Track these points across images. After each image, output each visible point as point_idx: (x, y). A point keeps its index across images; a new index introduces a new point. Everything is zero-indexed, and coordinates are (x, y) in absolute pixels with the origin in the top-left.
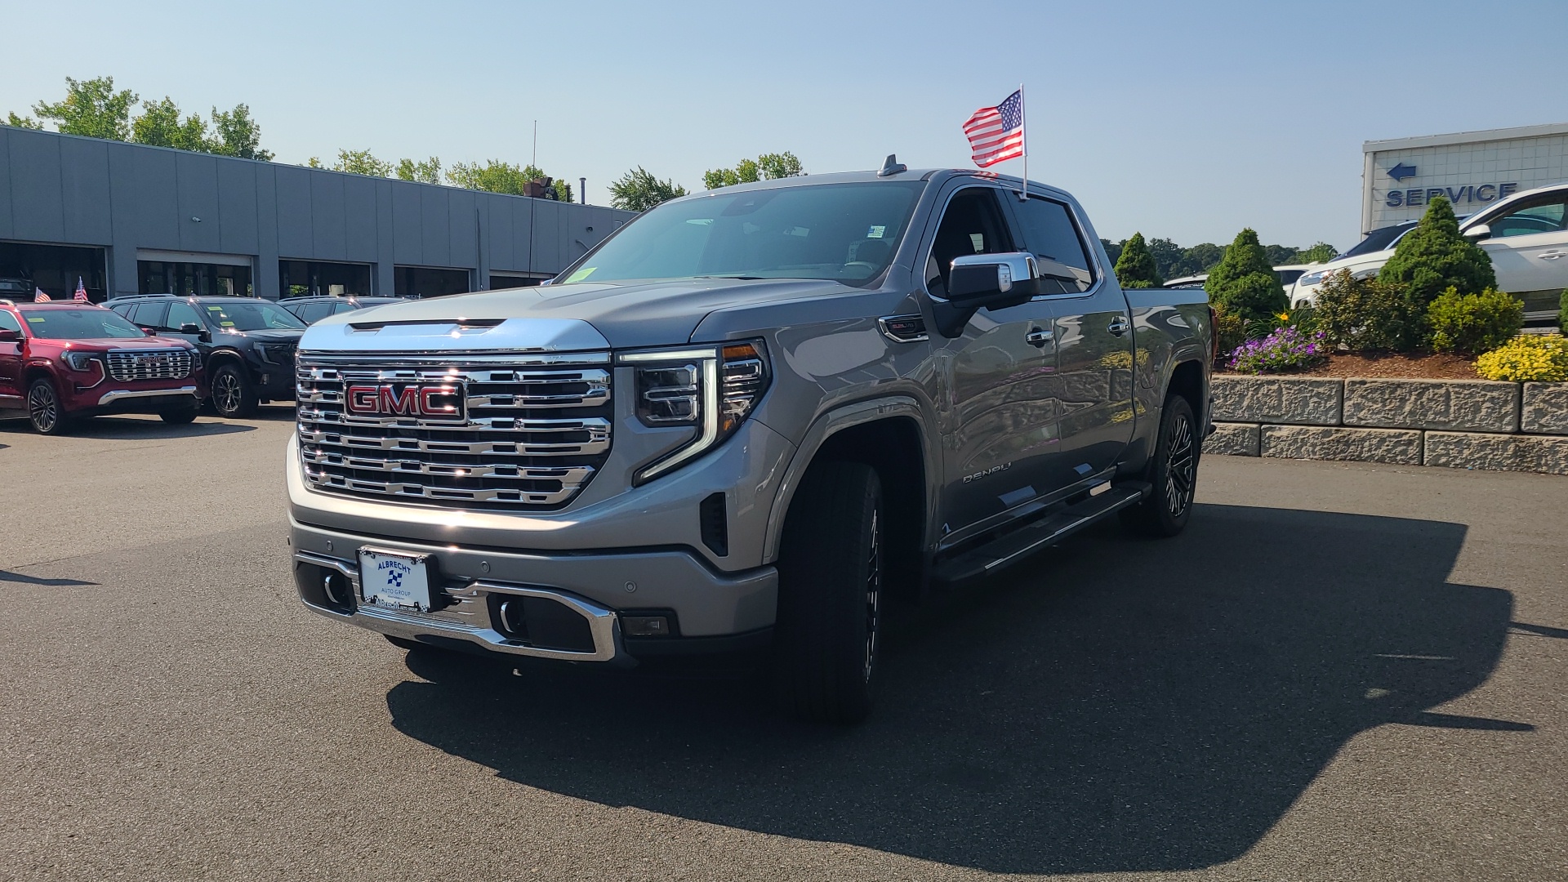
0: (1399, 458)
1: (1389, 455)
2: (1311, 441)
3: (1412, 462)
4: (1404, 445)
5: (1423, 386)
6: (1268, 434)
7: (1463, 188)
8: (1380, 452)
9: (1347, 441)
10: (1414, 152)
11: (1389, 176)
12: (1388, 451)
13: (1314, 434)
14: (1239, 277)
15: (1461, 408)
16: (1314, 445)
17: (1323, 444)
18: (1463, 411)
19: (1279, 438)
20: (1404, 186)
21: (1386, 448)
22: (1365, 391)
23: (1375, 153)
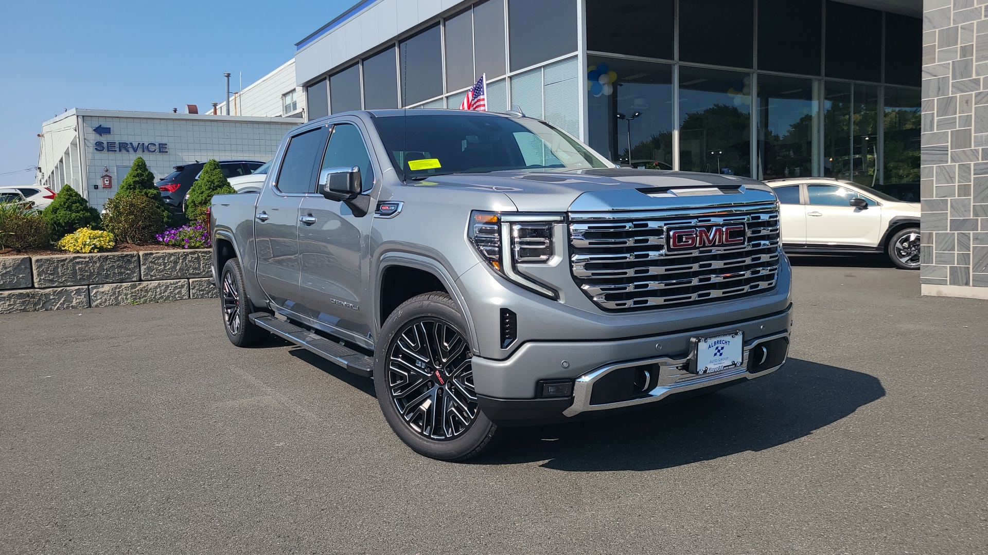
0: (177, 296)
1: (172, 295)
2: (125, 292)
3: (184, 298)
4: (179, 288)
5: (185, 253)
6: (95, 291)
7: (139, 144)
8: (166, 294)
9: (147, 290)
10: (107, 119)
11: (93, 132)
12: (171, 293)
13: (125, 287)
14: (216, 189)
15: (206, 265)
16: (126, 295)
17: (132, 293)
18: (207, 266)
19: (103, 292)
20: (105, 139)
21: (169, 291)
22: (153, 259)
23: (83, 116)
